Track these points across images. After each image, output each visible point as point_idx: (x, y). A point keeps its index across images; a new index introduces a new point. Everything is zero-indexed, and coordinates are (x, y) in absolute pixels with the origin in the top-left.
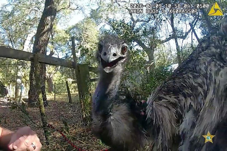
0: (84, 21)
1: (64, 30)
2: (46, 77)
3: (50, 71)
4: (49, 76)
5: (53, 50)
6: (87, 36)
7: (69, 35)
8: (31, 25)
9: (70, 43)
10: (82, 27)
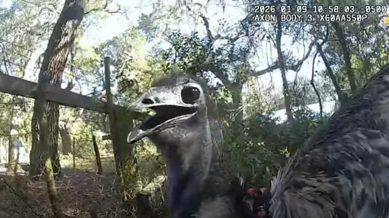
0: (127, 33)
1: (93, 47)
2: (59, 127)
3: (65, 117)
4: (65, 126)
5: (72, 81)
6: (131, 58)
7: (101, 57)
8: (40, 35)
9: (102, 70)
10: (123, 44)
